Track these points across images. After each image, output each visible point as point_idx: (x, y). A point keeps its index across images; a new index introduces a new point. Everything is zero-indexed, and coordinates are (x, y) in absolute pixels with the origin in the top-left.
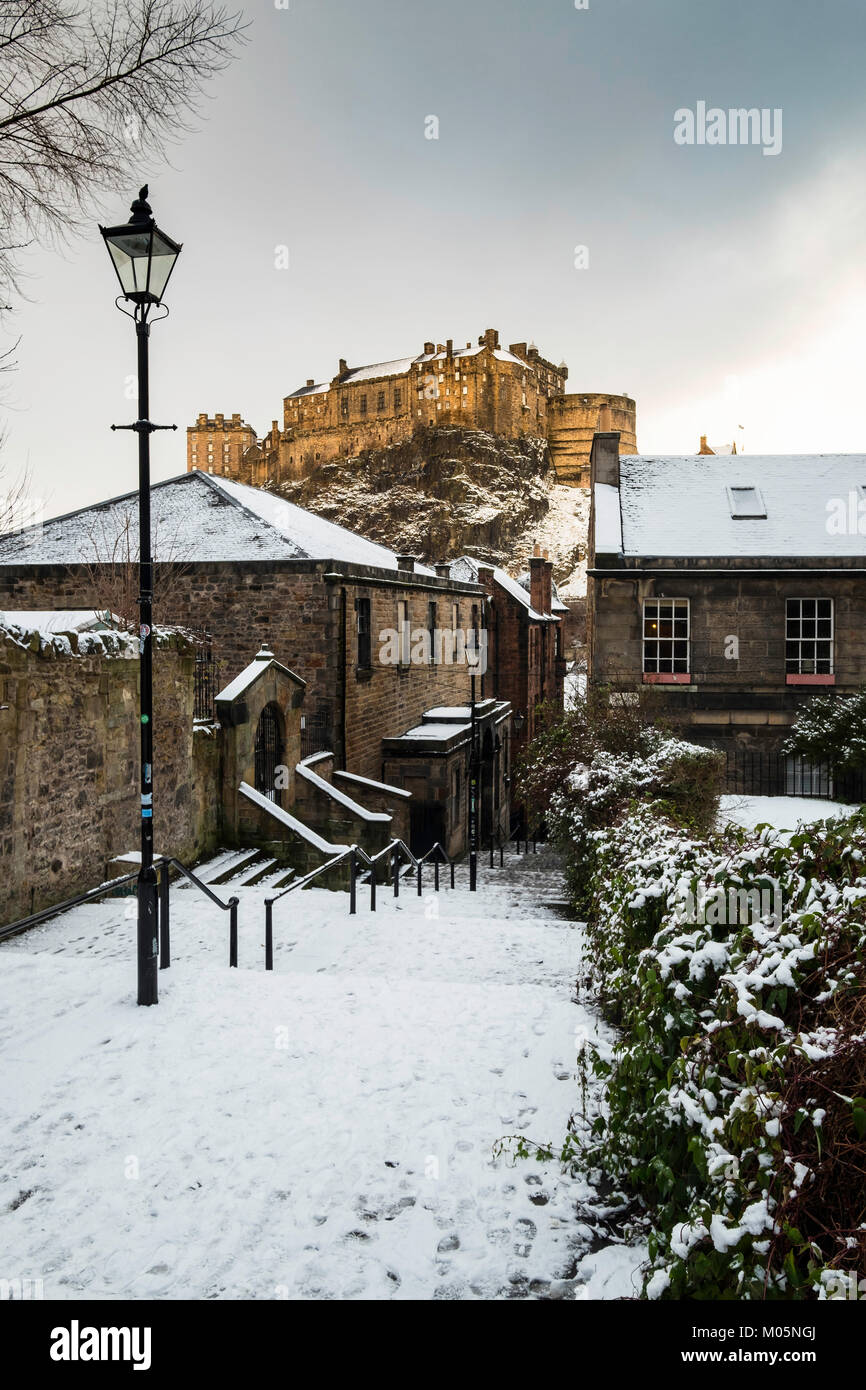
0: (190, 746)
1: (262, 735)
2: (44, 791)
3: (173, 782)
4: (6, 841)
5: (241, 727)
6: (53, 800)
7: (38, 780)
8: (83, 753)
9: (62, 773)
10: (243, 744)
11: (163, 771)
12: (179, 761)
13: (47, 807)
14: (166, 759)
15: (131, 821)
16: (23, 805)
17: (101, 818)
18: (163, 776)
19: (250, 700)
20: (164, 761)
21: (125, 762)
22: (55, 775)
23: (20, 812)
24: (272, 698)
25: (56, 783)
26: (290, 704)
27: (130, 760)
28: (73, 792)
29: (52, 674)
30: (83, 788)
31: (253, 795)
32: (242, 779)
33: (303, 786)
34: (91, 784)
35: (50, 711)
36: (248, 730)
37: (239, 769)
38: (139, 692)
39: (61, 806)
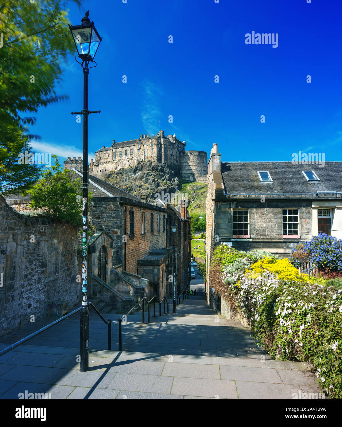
0: (76, 261)
1: (100, 257)
2: (26, 276)
3: (70, 274)
5: (93, 254)
6: (29, 280)
7: (24, 272)
8: (40, 262)
9: (32, 270)
10: (94, 261)
11: (67, 270)
12: (72, 266)
13: (27, 283)
14: (68, 265)
15: (56, 288)
16: (18, 282)
17: (46, 288)
18: (67, 272)
19: (97, 244)
20: (68, 266)
21: (54, 266)
22: (30, 270)
23: (17, 285)
24: (103, 244)
25: (30, 273)
26: (109, 246)
27: (56, 265)
28: (36, 277)
30: (40, 276)
31: (98, 279)
32: (94, 273)
33: (113, 276)
34: (43, 274)
35: (28, 246)
36: (96, 255)
37: (93, 269)
38: (60, 240)
39: (32, 282)
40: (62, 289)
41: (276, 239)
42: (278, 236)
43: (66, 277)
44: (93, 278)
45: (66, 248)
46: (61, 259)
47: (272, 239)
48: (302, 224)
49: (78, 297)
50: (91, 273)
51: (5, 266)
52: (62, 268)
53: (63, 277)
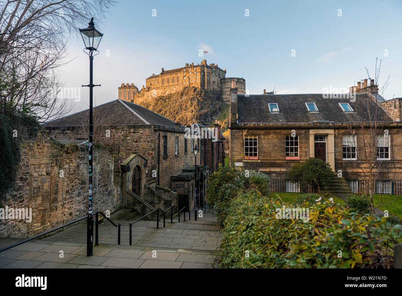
0: (113, 178)
1: (134, 176)
2: (67, 192)
3: (107, 189)
4: (55, 207)
5: (128, 173)
6: (70, 194)
7: (65, 189)
8: (80, 180)
9: (73, 186)
10: (128, 178)
11: (104, 186)
12: (109, 183)
13: (68, 197)
16: (61, 196)
17: (85, 200)
18: (104, 187)
19: (131, 165)
20: (105, 183)
22: (71, 187)
23: (60, 198)
24: (137, 164)
25: (71, 190)
26: (143, 166)
27: (94, 183)
28: (77, 192)
29: (71, 157)
30: (80, 191)
31: (131, 193)
32: (128, 188)
33: (146, 190)
34: (82, 190)
35: (70, 168)
36: (130, 174)
37: (127, 185)
38: (97, 163)
39: (73, 196)
40: (99, 201)
41: (279, 160)
42: (281, 158)
43: (103, 191)
44: (127, 192)
45: (103, 169)
46: (99, 177)
47: (276, 160)
48: (301, 147)
49: (114, 207)
50: (126, 188)
51: (50, 184)
52: (99, 184)
53: (100, 191)
